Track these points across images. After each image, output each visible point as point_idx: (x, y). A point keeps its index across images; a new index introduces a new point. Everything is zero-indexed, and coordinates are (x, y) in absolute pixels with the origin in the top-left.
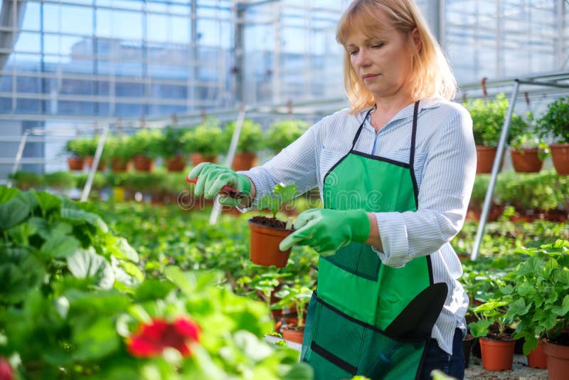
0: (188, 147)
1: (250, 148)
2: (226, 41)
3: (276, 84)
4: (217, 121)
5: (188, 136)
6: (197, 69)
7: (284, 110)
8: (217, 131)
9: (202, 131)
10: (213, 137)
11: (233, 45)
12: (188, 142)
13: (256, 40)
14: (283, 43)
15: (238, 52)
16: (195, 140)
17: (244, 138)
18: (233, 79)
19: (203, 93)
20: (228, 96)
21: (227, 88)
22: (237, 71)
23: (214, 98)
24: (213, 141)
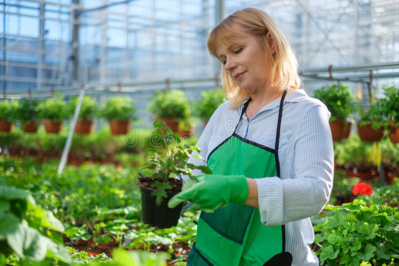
0: (41, 114)
1: (89, 117)
2: (66, 36)
3: (103, 69)
4: (63, 96)
5: (41, 106)
6: (44, 56)
7: (115, 89)
8: (62, 103)
9: (50, 103)
10: (60, 108)
11: (71, 39)
12: (40, 111)
13: (88, 36)
14: (108, 40)
15: (75, 45)
16: (47, 110)
17: (84, 108)
18: (71, 64)
19: (48, 73)
20: (67, 77)
21: (67, 70)
22: (74, 58)
23: (57, 77)
24: (60, 111)
